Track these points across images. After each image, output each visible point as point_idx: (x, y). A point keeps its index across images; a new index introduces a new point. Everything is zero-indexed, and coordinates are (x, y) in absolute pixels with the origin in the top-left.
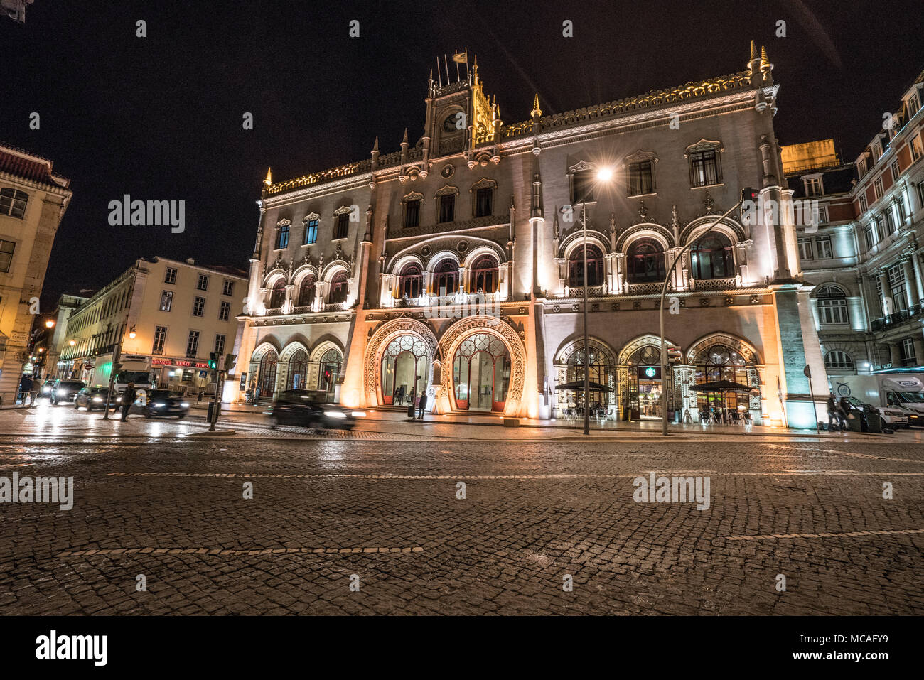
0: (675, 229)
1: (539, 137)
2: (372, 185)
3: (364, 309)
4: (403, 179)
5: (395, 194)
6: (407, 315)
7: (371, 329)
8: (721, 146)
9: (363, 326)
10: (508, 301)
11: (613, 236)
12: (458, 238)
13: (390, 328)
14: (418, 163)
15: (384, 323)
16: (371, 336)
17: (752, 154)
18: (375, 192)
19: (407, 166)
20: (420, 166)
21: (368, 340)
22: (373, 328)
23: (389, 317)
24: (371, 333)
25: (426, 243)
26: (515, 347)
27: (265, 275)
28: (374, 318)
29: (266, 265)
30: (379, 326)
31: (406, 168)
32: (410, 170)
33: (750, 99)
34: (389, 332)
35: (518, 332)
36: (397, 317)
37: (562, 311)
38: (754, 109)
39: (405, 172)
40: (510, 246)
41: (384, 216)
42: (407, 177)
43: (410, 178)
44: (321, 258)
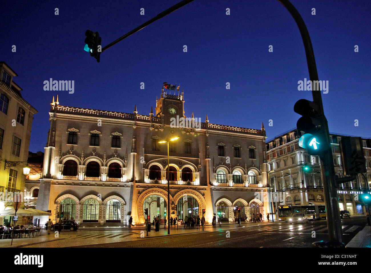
0: (246, 169)
1: (209, 130)
2: (135, 127)
3: (136, 183)
4: (151, 129)
5: (147, 135)
6: (158, 187)
7: (139, 191)
8: (255, 149)
9: (136, 190)
10: (200, 185)
11: (231, 168)
12: (179, 160)
13: (149, 191)
14: (160, 125)
15: (147, 189)
16: (140, 194)
17: (262, 152)
18: (135, 130)
19: (154, 124)
20: (160, 126)
21: (139, 196)
22: (141, 191)
23: (150, 187)
24: (140, 193)
25: (164, 159)
26: (201, 201)
27: (61, 157)
28: (141, 187)
29: (61, 151)
30: (144, 190)
31: (153, 125)
32: (155, 126)
33: (261, 138)
34: (148, 193)
35: (203, 196)
36: (153, 188)
37: (217, 190)
38: (262, 141)
39: (153, 126)
40: (200, 167)
41: (142, 143)
42: (153, 129)
43: (154, 129)
44: (105, 155)
